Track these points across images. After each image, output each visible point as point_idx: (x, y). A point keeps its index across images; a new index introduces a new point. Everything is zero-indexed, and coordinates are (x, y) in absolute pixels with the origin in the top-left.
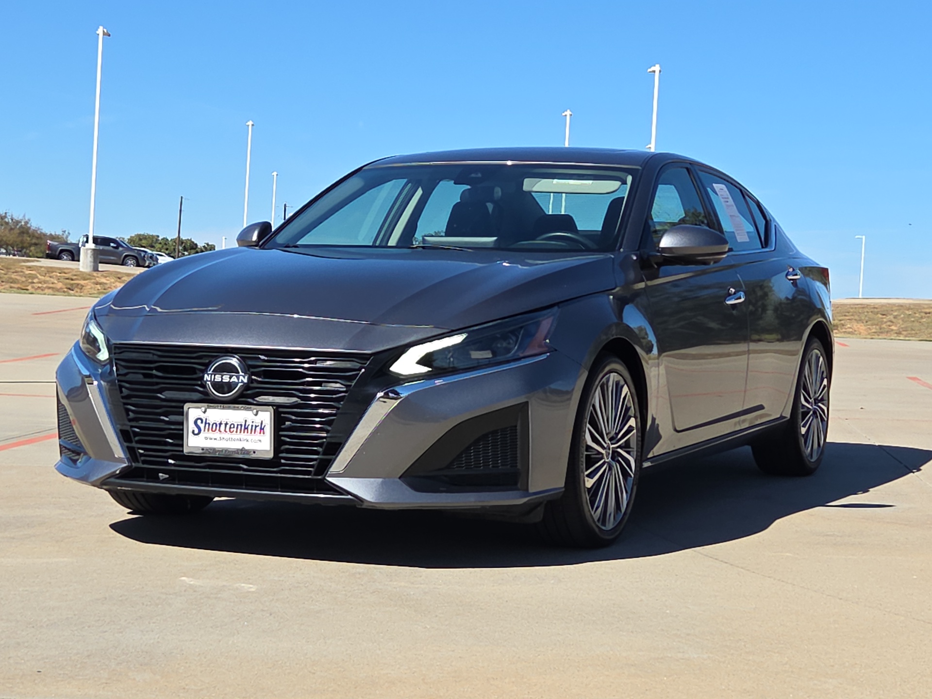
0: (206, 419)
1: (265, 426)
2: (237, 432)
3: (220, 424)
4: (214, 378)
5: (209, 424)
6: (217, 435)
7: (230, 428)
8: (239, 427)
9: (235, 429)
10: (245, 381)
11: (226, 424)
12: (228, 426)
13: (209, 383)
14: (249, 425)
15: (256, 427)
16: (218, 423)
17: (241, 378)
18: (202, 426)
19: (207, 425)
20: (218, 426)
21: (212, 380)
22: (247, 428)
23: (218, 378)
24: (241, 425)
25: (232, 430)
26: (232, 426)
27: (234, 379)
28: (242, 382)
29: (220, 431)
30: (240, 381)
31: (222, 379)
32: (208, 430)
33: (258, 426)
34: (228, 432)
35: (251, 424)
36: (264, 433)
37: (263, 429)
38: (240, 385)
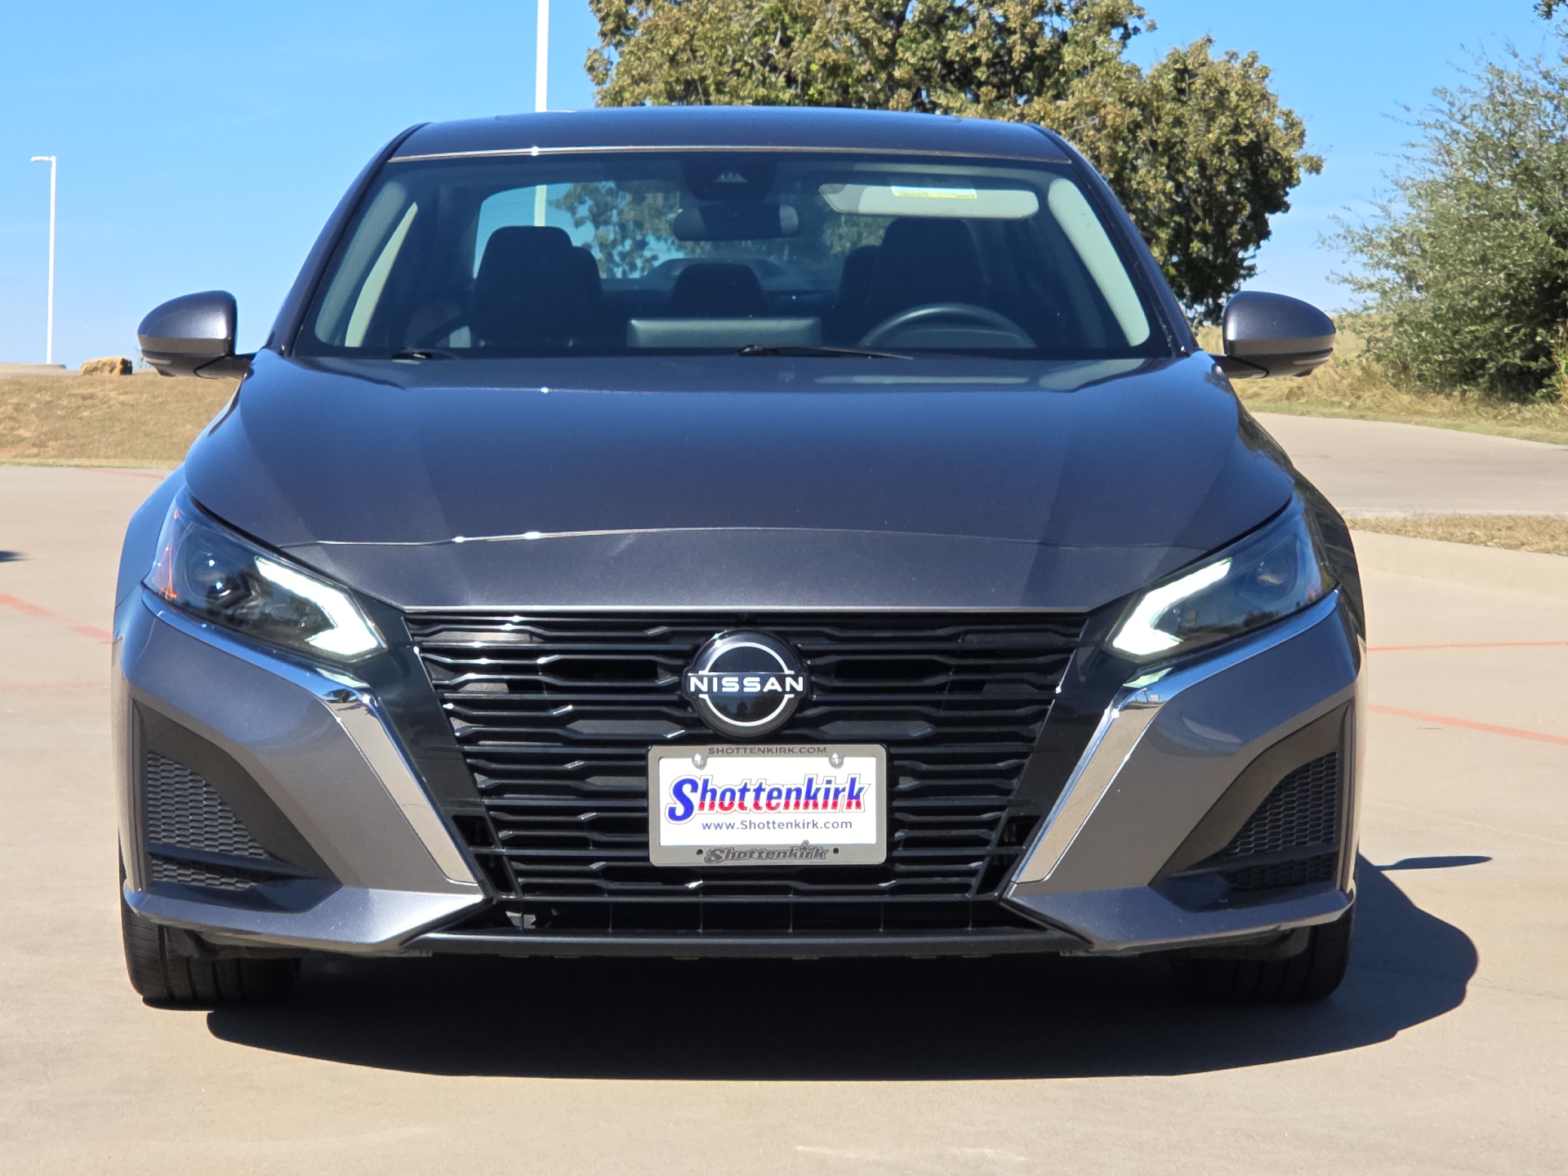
0: (706, 782)
1: (861, 790)
2: (787, 805)
3: (744, 790)
4: (720, 686)
5: (714, 792)
6: (735, 816)
7: (770, 797)
8: (794, 794)
9: (782, 801)
10: (800, 687)
11: (759, 791)
12: (764, 796)
13: (706, 697)
14: (818, 790)
15: (837, 792)
16: (736, 789)
17: (789, 681)
18: (695, 798)
19: (709, 795)
20: (738, 795)
21: (715, 689)
22: (815, 797)
23: (730, 684)
24: (799, 791)
25: (774, 803)
26: (775, 794)
27: (773, 684)
28: (793, 690)
29: (742, 806)
30: (788, 689)
31: (742, 686)
32: (712, 806)
33: (844, 790)
34: (765, 808)
35: (825, 786)
36: (858, 805)
37: (858, 796)
38: (787, 697)
